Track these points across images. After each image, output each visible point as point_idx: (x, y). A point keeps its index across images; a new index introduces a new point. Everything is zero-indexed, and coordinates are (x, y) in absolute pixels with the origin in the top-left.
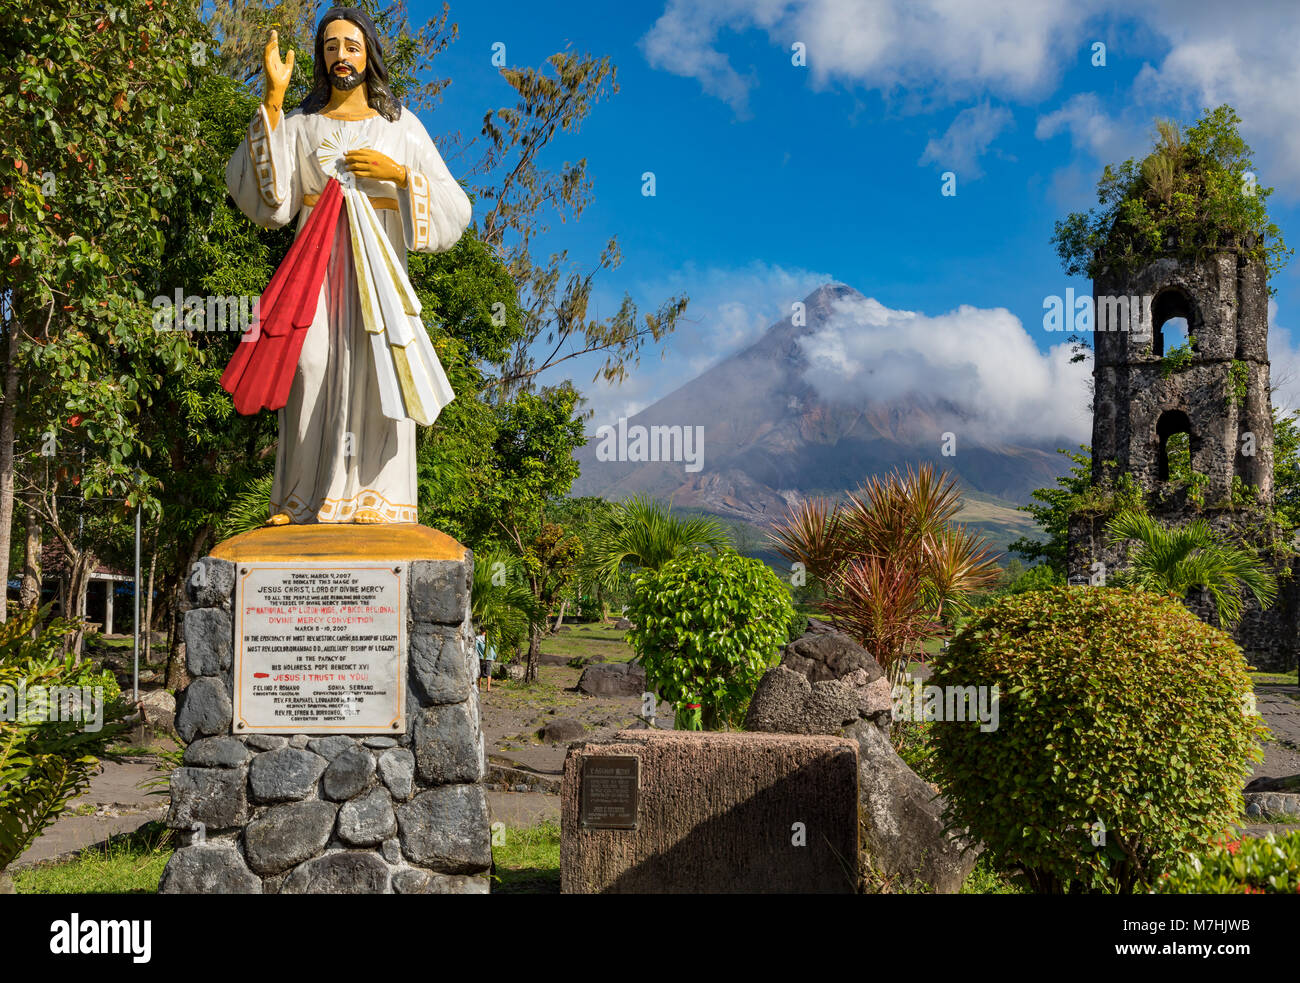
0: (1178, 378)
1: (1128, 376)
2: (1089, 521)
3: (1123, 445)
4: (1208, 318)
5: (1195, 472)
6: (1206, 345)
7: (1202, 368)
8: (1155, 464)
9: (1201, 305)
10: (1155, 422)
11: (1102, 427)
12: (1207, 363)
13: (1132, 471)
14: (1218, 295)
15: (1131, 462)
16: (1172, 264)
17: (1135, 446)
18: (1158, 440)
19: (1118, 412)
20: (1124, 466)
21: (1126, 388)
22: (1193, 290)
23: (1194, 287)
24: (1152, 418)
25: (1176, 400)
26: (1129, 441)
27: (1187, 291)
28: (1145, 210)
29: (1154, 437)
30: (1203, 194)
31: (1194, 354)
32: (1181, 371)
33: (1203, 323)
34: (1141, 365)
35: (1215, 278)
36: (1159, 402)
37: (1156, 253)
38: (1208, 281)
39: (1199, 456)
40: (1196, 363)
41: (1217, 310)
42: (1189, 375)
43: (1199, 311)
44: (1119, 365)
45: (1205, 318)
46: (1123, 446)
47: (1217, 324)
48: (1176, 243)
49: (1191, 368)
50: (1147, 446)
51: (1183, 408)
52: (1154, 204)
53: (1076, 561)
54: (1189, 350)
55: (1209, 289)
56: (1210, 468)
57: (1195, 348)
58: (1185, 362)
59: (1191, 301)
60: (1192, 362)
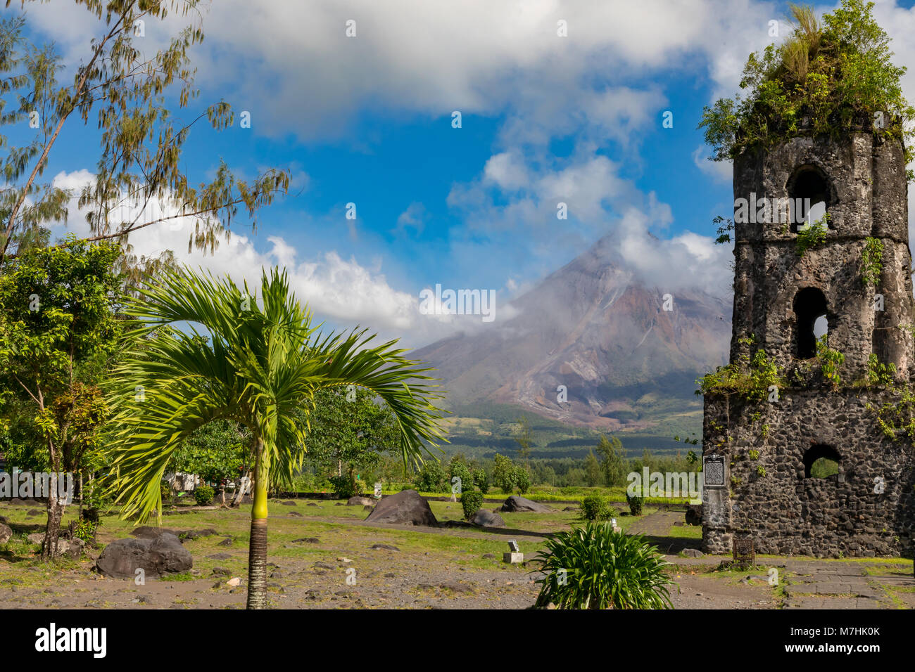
0: (814, 256)
1: (764, 253)
2: (725, 400)
3: (760, 322)
4: (843, 195)
5: (831, 350)
6: (841, 222)
7: (838, 246)
8: (793, 342)
9: (835, 182)
10: (791, 299)
11: (740, 304)
12: (842, 240)
13: (769, 348)
14: (852, 173)
15: (768, 339)
16: (807, 143)
17: (772, 322)
18: (794, 316)
19: (756, 290)
20: (760, 343)
21: (762, 266)
22: (827, 168)
23: (829, 165)
24: (788, 295)
25: (811, 277)
26: (765, 319)
27: (822, 169)
28: (781, 91)
29: (790, 314)
30: (838, 75)
31: (830, 232)
32: (817, 248)
33: (838, 201)
34: (779, 243)
35: (850, 157)
36: (796, 280)
37: (792, 132)
38: (843, 159)
39: (835, 334)
40: (831, 240)
41: (852, 187)
42: (825, 252)
43: (834, 189)
44: (756, 242)
45: (840, 196)
46: (760, 324)
47: (852, 201)
48: (811, 122)
49: (827, 245)
50: (784, 324)
51: (819, 285)
52: (789, 86)
53: (713, 439)
54: (825, 227)
55: (844, 167)
56: (846, 345)
57: (831, 226)
58: (820, 239)
59: (827, 179)
60: (827, 239)
